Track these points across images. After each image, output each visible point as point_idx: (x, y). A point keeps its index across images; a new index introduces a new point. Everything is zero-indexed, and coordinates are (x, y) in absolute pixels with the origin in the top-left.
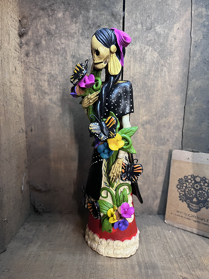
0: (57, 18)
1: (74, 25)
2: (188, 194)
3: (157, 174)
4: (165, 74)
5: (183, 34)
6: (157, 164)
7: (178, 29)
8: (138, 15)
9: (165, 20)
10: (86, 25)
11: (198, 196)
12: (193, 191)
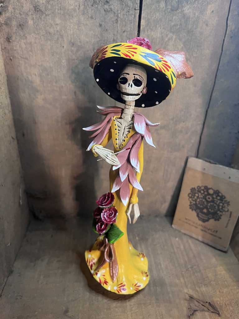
2: (199, 204)
3: (167, 180)
5: (218, 19)
6: (169, 170)
7: (213, 12)
11: (208, 207)
12: (204, 202)
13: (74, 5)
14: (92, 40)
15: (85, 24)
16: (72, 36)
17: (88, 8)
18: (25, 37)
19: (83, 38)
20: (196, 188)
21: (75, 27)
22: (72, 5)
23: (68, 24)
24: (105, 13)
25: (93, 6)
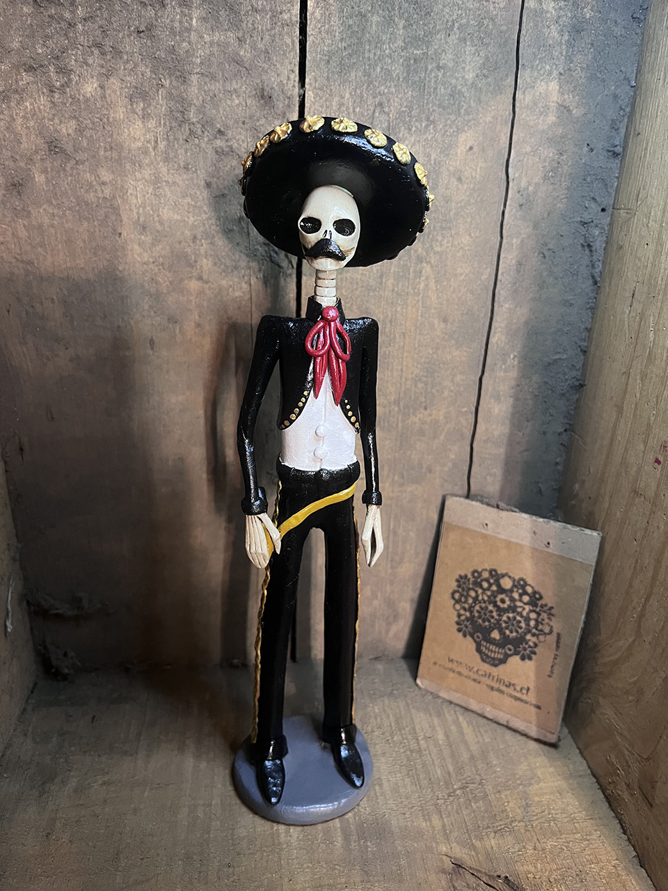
0: (81, 98)
1: (140, 123)
2: (480, 617)
3: (397, 558)
4: (427, 285)
5: (484, 165)
6: (400, 531)
7: (471, 148)
8: (346, 98)
9: (431, 118)
10: (180, 126)
11: (504, 625)
12: (492, 612)
13: (142, 138)
14: (189, 218)
15: (171, 182)
16: (141, 209)
17: (176, 146)
18: (26, 213)
19: (166, 213)
20: (470, 576)
21: (147, 188)
22: (139, 139)
23: (130, 183)
24: (217, 156)
25: (187, 141)
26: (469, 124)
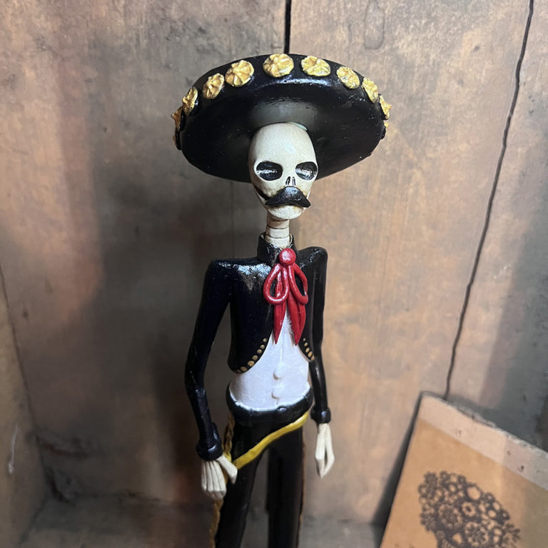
2: (444, 517)
5: (491, 67)
7: (477, 48)
9: (433, 15)
12: (456, 516)
15: (153, 80)
17: (158, 44)
18: (19, 107)
19: (149, 110)
20: (438, 475)
23: (114, 81)
24: (198, 55)
25: (169, 40)
26: (477, 21)
